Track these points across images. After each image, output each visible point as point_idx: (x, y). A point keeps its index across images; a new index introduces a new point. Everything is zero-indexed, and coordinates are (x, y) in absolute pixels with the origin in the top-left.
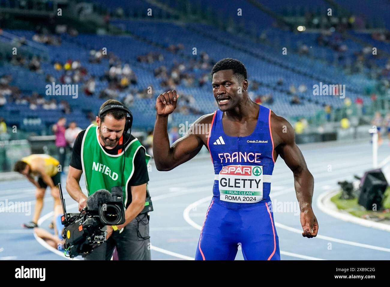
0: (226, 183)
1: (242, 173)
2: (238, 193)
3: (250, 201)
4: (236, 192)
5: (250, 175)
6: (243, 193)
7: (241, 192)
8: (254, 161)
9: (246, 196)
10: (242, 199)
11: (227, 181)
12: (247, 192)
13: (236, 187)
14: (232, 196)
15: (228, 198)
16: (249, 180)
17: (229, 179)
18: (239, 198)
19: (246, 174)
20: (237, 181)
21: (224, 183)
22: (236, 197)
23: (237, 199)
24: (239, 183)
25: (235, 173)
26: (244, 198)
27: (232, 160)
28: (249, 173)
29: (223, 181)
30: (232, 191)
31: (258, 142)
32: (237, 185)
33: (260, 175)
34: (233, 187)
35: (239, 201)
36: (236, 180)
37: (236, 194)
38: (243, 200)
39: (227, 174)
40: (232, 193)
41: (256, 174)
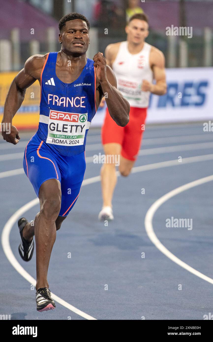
0: (54, 128)
1: (70, 120)
2: (65, 137)
3: (75, 144)
4: (63, 136)
5: (77, 122)
6: (70, 137)
7: (68, 136)
8: (80, 106)
9: (72, 140)
10: (68, 142)
11: (56, 126)
12: (73, 136)
13: (63, 131)
14: (59, 139)
15: (55, 141)
16: (75, 126)
17: (58, 124)
18: (66, 142)
19: (74, 121)
20: (65, 127)
21: (53, 127)
22: (63, 141)
23: (64, 143)
24: (67, 128)
25: (64, 119)
26: (71, 142)
27: (59, 104)
28: (77, 120)
29: (52, 125)
30: (60, 135)
31: (83, 85)
32: (65, 130)
33: (85, 121)
34: (60, 131)
35: (65, 145)
36: (64, 125)
37: (63, 138)
38: (69, 144)
39: (57, 119)
40: (59, 137)
41: (82, 121)
